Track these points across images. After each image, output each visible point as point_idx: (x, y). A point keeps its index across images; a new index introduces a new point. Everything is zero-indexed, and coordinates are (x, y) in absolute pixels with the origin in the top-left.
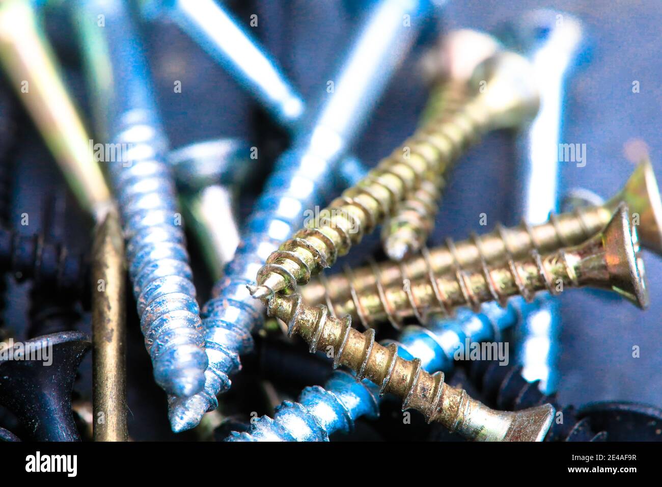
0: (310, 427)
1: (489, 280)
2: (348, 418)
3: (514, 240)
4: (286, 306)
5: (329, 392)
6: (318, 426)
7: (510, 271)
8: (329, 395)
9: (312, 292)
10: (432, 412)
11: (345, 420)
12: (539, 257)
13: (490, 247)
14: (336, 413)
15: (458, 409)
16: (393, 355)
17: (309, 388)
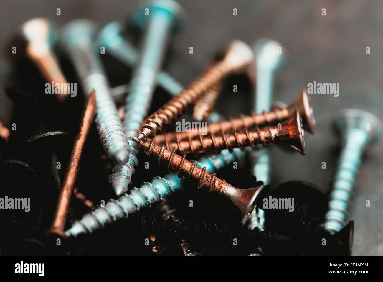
0: (154, 193)
1: (237, 138)
2: (171, 190)
3: (247, 121)
4: (147, 144)
5: (163, 178)
6: (157, 192)
7: (246, 134)
8: (162, 179)
9: (158, 139)
10: (211, 187)
11: (170, 191)
12: (258, 129)
13: (236, 123)
14: (166, 188)
15: (222, 185)
16: (193, 164)
17: (155, 178)
